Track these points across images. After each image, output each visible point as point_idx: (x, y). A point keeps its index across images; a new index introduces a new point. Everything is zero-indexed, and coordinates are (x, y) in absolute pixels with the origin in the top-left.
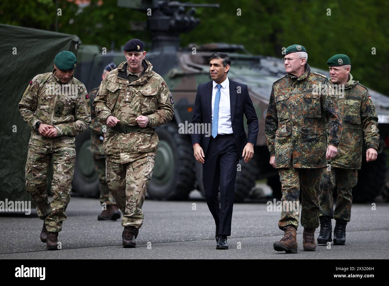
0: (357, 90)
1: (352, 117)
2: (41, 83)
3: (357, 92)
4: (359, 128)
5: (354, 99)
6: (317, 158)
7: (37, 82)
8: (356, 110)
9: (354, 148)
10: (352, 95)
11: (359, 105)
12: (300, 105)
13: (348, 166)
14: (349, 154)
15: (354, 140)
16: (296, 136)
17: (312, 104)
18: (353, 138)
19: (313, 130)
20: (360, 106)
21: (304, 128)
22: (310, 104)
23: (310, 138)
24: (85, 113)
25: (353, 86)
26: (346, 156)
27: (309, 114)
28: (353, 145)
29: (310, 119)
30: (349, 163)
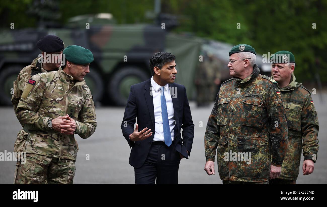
0: (299, 93)
1: (291, 123)
2: (47, 82)
3: (299, 95)
4: (298, 135)
5: (295, 102)
6: (255, 170)
7: (42, 82)
8: (297, 114)
9: (293, 156)
10: (293, 98)
11: (300, 109)
12: (239, 111)
13: (287, 176)
14: (289, 162)
15: (293, 148)
16: (232, 146)
17: (252, 111)
18: (292, 146)
19: (251, 140)
20: (301, 111)
21: (240, 136)
22: (249, 110)
23: (247, 148)
24: (94, 116)
25: (296, 89)
26: (285, 165)
27: (247, 122)
28: (292, 153)
29: (249, 128)
30: (289, 172)
